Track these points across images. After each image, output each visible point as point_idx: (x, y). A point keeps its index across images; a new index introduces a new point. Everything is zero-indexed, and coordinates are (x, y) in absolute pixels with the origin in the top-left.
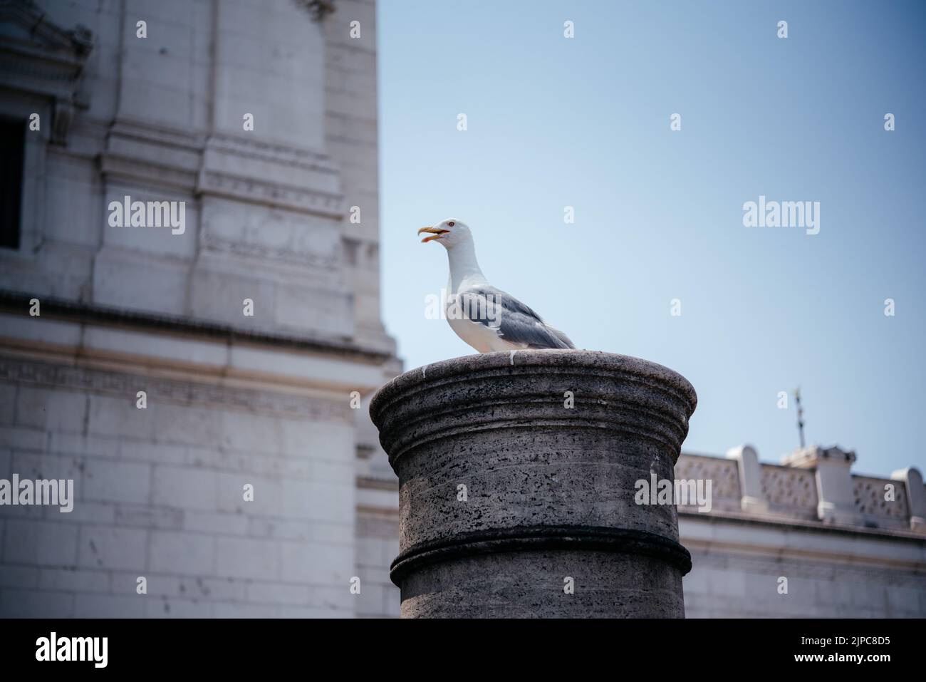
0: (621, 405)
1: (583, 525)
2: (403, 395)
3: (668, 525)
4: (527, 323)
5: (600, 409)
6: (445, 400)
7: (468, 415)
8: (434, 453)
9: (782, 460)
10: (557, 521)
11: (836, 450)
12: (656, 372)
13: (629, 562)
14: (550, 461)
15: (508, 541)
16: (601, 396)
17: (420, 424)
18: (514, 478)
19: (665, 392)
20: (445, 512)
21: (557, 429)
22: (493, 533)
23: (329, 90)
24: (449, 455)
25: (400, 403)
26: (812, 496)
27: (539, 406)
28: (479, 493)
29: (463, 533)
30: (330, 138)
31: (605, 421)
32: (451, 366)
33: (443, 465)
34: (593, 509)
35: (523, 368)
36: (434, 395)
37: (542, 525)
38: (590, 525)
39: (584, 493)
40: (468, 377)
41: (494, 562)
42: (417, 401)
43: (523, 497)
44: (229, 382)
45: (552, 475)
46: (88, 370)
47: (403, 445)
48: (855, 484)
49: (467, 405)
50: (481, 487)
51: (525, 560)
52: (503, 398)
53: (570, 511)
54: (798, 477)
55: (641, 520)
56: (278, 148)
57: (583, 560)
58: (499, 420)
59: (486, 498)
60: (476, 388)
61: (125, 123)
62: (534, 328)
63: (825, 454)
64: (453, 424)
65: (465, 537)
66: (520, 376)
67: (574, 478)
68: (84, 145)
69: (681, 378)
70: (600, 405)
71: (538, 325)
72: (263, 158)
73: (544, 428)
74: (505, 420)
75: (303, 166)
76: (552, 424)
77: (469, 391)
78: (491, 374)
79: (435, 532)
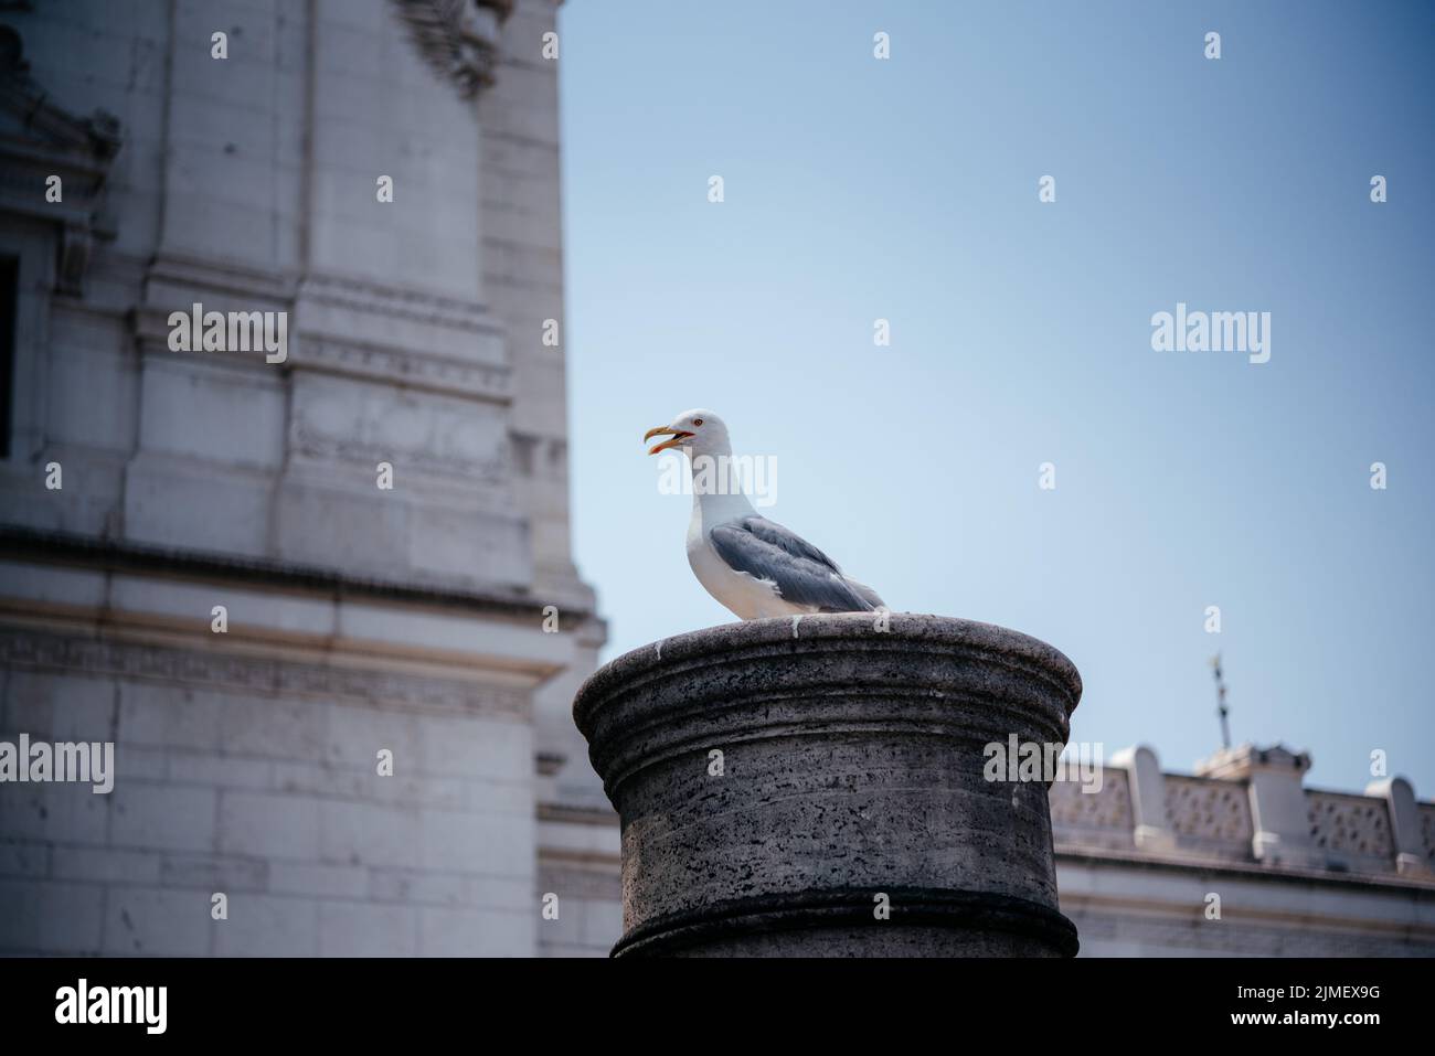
0: (966, 698)
1: (909, 886)
2: (627, 687)
3: (1042, 884)
4: (817, 574)
5: (933, 705)
6: (693, 693)
7: (728, 717)
8: (676, 776)
9: (1197, 768)
10: (869, 880)
11: (1280, 751)
12: (1018, 645)
13: (983, 943)
14: (858, 788)
15: (794, 913)
16: (934, 685)
17: (652, 732)
18: (802, 815)
19: (1033, 676)
20: (695, 869)
21: (867, 738)
22: (770, 901)
23: (488, 206)
24: (700, 780)
25: (621, 699)
26: (1244, 821)
27: (839, 701)
28: (748, 837)
29: (724, 901)
30: (489, 279)
31: (941, 724)
32: (700, 641)
33: (691, 795)
34: (925, 860)
35: (813, 643)
36: (674, 686)
37: (846, 888)
38: (921, 885)
39: (911, 835)
40: (727, 658)
41: (773, 947)
42: (649, 696)
43: (816, 844)
44: (337, 660)
45: (861, 808)
46: (118, 644)
47: (627, 765)
48: (1310, 804)
49: (727, 702)
50: (751, 830)
51: (820, 943)
52: (784, 690)
53: (890, 865)
54: (1221, 793)
55: (1000, 877)
56: (410, 296)
57: (912, 942)
58: (777, 725)
59: (759, 847)
60: (740, 675)
61: (171, 260)
62: (828, 583)
63: (1262, 758)
64: (704, 731)
65: (726, 907)
66: (809, 656)
67: (895, 813)
68: (108, 295)
69: (1058, 655)
70: (934, 698)
71: (833, 577)
72: (387, 312)
73: (847, 735)
74: (787, 724)
75: (449, 324)
76: (859, 729)
77: (730, 679)
78: (763, 653)
79: (679, 900)
